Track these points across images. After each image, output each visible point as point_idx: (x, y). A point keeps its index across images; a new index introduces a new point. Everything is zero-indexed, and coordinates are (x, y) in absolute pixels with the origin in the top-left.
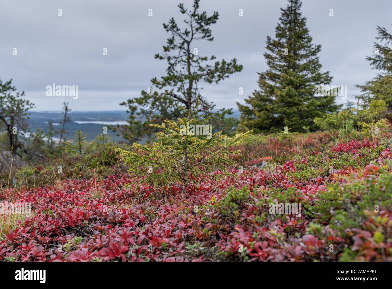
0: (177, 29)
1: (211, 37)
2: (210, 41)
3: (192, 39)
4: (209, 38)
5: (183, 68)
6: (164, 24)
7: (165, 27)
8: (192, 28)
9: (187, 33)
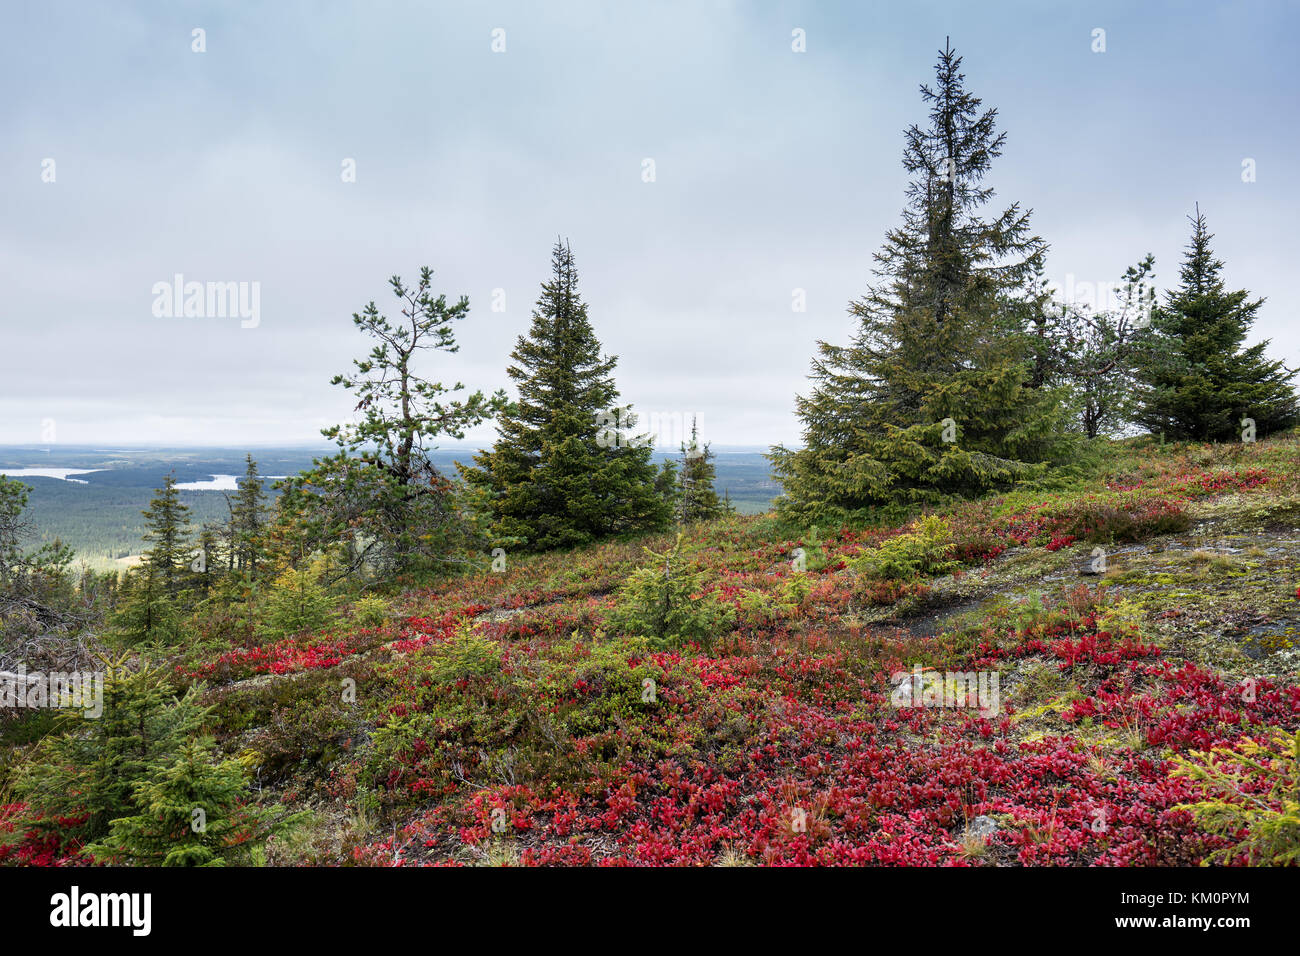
0: (387, 326)
1: (454, 346)
2: (452, 353)
3: (413, 346)
4: (450, 347)
5: (396, 406)
6: (356, 316)
7: (358, 321)
8: (415, 326)
9: (402, 335)
